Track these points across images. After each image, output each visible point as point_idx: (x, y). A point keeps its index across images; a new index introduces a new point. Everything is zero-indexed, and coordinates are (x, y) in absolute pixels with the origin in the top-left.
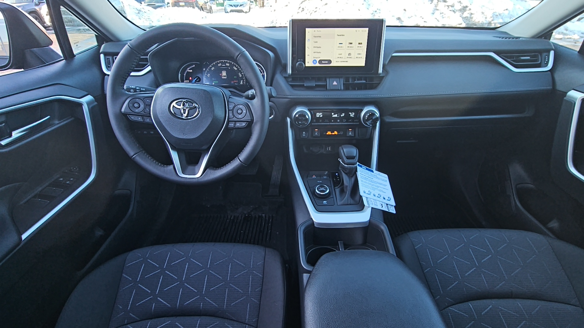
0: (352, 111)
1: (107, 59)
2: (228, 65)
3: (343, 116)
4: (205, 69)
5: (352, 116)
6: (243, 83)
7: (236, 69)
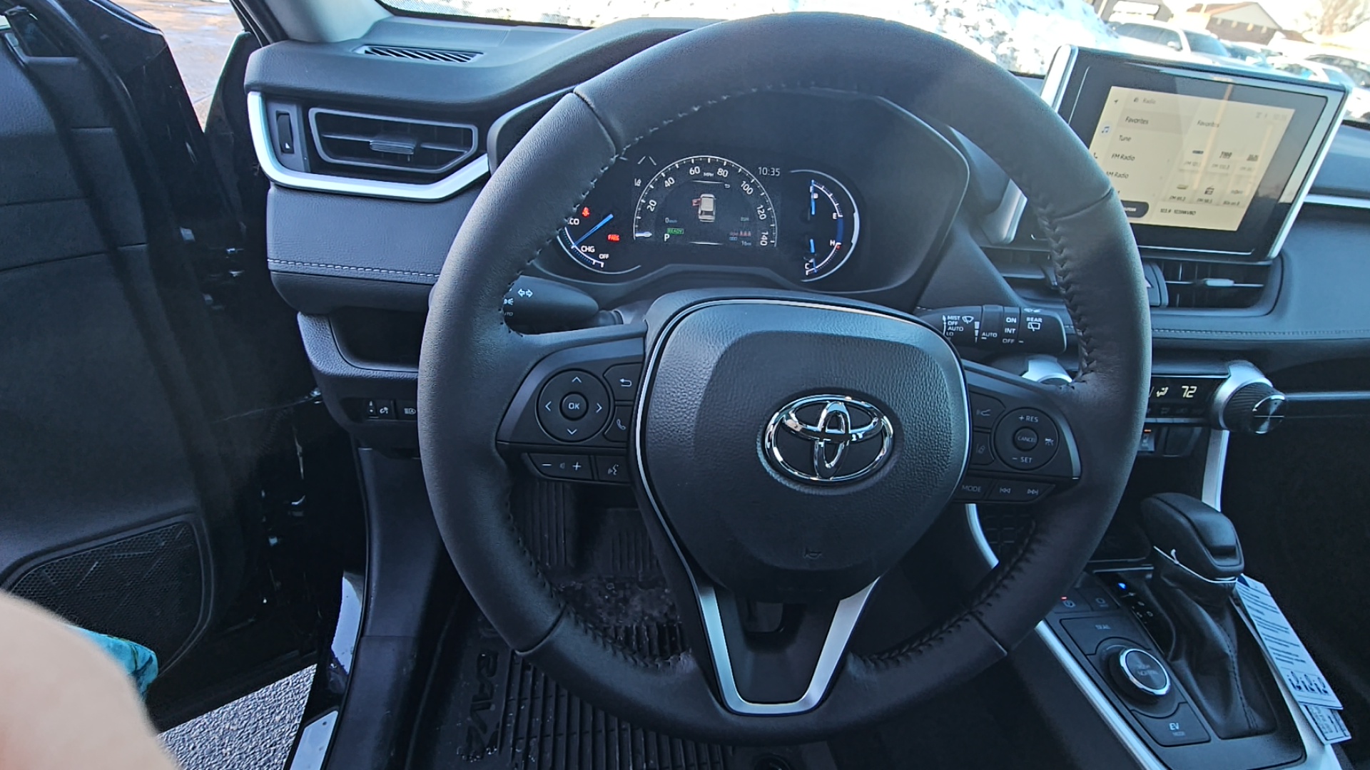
0: (1189, 382)
1: (279, 114)
2: (721, 172)
3: (1161, 396)
4: (640, 181)
5: (1188, 396)
6: (768, 241)
7: (748, 189)
